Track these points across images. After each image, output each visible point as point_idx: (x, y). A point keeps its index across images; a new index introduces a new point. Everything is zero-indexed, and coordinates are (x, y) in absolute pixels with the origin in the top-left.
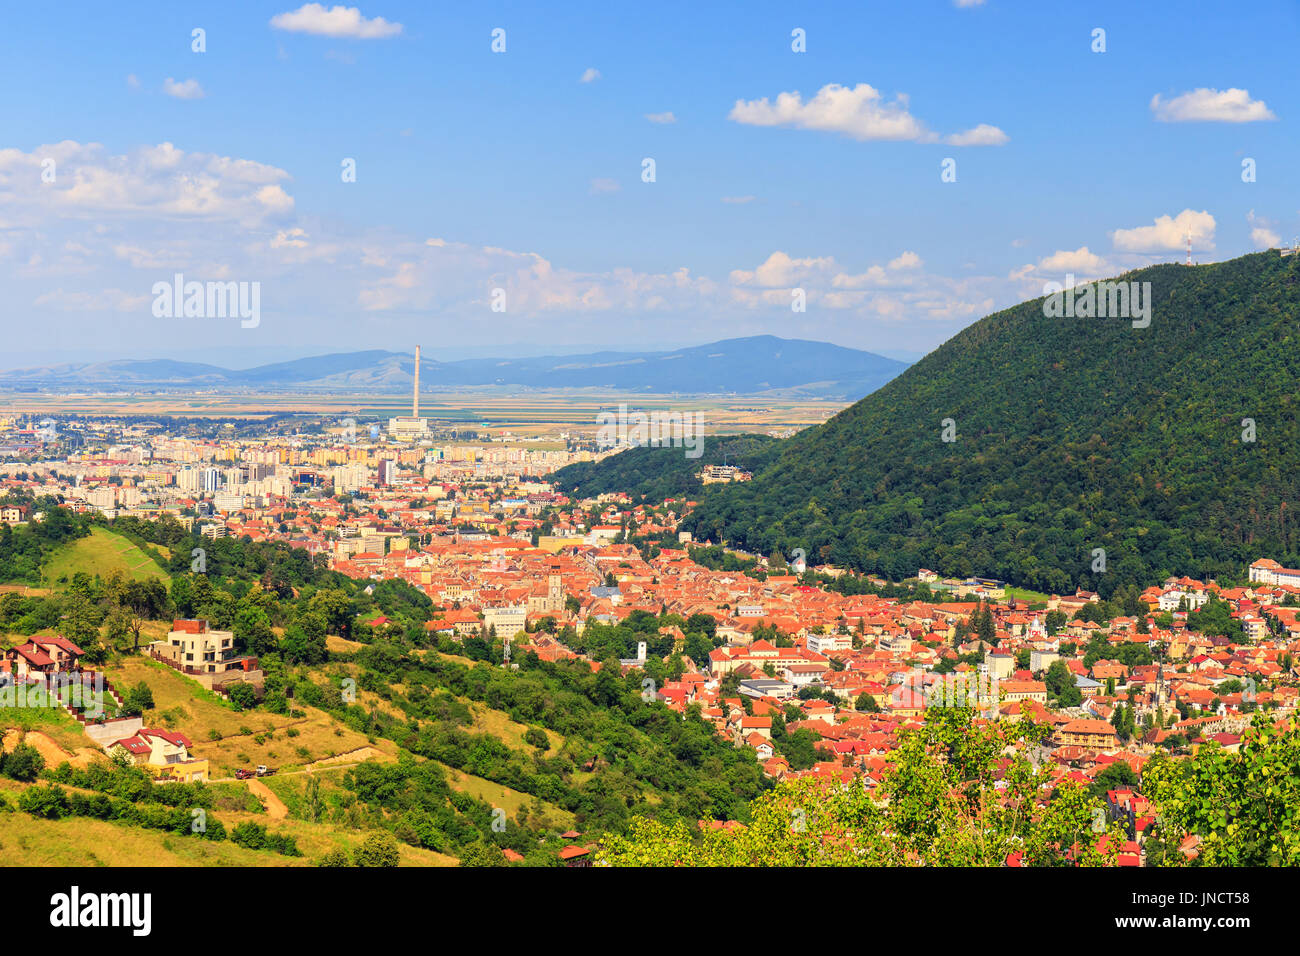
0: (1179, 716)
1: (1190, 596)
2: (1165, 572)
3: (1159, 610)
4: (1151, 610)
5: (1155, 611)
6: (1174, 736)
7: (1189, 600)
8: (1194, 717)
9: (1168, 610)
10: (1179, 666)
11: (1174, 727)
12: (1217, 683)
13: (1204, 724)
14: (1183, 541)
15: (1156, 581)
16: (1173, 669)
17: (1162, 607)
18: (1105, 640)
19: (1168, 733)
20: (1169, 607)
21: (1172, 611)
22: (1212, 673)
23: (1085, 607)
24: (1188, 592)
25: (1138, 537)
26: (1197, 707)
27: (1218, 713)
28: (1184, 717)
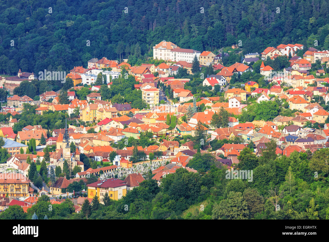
0: (82, 166)
1: (106, 73)
2: (88, 55)
3: (81, 85)
4: (75, 85)
5: (77, 86)
6: (77, 183)
7: (105, 76)
8: (95, 167)
9: (89, 84)
10: (89, 128)
11: (77, 176)
12: (116, 139)
13: (102, 172)
14: (102, 31)
15: (80, 62)
16: (84, 131)
17: (84, 82)
18: (33, 110)
19: (71, 181)
20: (90, 82)
21: (92, 85)
22: (113, 132)
23: (22, 85)
24: (104, 70)
25: (67, 28)
26: (99, 159)
27: (114, 163)
28: (86, 168)
